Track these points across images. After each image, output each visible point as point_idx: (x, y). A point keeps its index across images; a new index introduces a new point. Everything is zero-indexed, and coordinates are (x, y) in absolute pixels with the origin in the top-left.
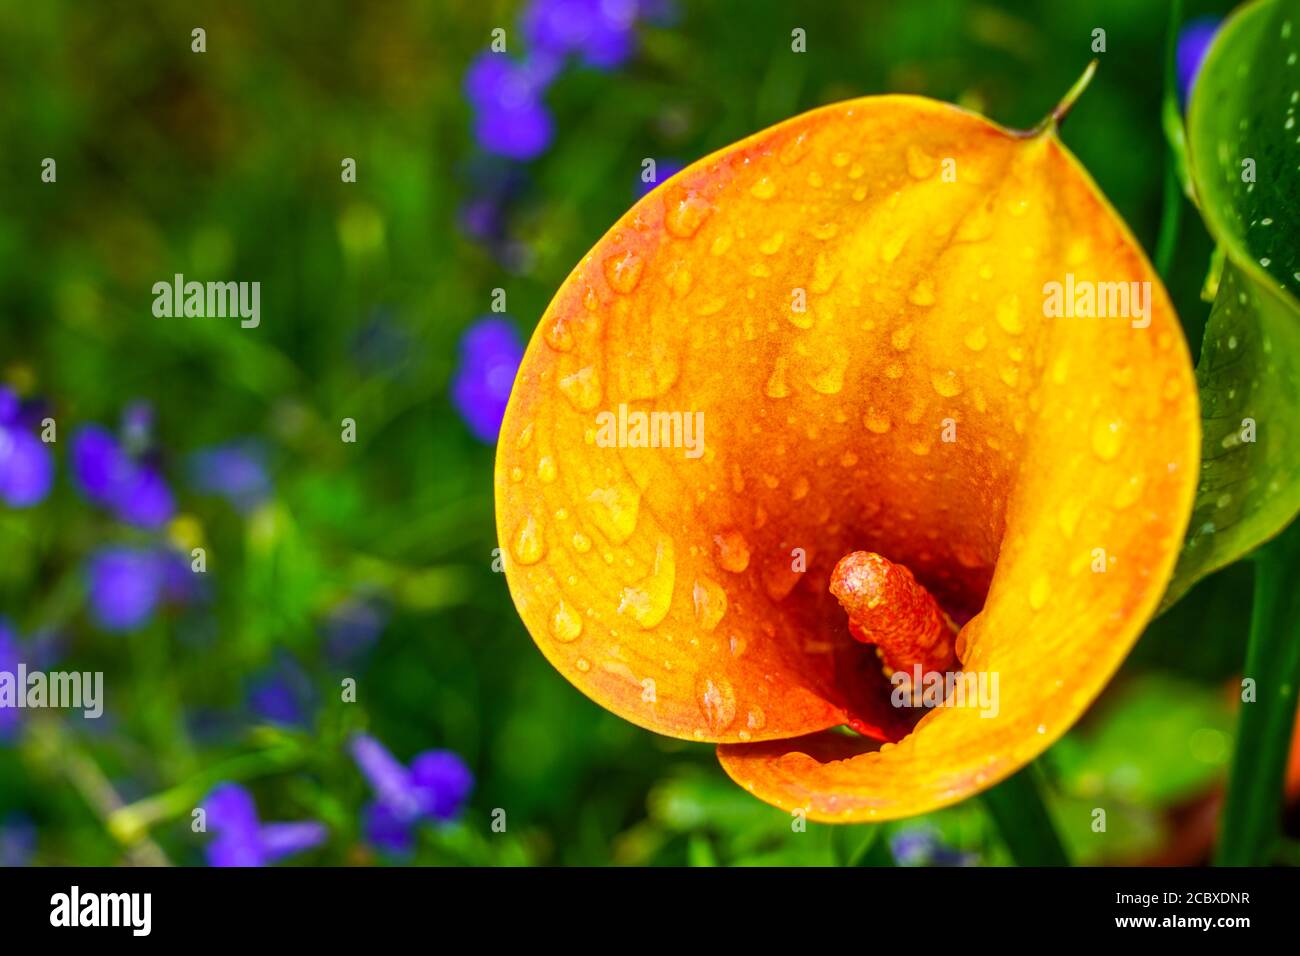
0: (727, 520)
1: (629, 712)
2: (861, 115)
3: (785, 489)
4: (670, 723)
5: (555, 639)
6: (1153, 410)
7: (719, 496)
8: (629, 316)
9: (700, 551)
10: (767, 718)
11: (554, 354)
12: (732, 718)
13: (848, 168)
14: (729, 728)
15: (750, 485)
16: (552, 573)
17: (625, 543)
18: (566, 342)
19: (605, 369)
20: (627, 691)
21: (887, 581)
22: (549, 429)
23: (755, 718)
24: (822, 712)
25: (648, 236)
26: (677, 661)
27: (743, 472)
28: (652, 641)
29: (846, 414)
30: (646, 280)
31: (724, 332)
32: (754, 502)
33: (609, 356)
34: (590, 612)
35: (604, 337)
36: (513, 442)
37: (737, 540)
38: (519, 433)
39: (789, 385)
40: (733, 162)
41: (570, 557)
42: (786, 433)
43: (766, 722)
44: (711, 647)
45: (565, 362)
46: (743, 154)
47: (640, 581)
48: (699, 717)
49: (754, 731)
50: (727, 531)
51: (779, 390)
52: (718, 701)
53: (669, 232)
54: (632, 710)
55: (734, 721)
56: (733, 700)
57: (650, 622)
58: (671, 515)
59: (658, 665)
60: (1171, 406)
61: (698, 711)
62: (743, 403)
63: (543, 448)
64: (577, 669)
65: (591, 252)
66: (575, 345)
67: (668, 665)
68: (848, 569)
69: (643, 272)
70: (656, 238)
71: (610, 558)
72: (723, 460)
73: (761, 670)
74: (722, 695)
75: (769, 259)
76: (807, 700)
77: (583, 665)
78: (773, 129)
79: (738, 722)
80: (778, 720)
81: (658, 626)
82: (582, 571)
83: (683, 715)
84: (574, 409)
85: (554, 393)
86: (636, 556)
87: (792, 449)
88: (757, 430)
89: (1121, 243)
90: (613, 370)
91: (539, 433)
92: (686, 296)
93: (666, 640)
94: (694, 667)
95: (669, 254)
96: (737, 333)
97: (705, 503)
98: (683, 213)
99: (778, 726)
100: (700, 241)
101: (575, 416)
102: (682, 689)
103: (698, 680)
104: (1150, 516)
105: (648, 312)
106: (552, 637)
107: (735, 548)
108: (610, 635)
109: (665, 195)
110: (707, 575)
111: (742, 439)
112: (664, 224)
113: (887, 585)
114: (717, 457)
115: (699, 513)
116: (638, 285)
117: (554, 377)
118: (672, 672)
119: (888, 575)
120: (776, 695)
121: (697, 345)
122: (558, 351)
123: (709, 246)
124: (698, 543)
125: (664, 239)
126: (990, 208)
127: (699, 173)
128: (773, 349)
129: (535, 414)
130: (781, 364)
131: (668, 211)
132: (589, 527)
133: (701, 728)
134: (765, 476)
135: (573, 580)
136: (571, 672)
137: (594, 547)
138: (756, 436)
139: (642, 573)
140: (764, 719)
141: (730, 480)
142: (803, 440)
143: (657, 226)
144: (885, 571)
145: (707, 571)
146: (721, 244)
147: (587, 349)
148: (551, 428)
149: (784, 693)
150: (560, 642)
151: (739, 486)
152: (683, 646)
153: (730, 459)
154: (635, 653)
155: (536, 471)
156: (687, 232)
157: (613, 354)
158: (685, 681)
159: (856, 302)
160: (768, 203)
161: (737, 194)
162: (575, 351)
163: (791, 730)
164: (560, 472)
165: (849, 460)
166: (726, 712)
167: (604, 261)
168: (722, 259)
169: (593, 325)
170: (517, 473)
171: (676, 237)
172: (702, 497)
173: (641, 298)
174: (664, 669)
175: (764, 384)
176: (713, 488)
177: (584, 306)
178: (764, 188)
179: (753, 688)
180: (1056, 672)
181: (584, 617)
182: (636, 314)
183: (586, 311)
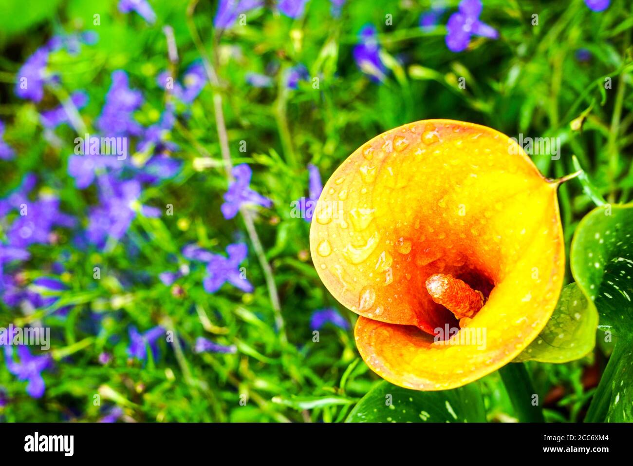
0: (407, 235)
1: (332, 290)
2: (499, 140)
3: (436, 234)
4: (345, 300)
5: (318, 253)
6: (541, 299)
7: (407, 227)
8: (396, 159)
9: (390, 243)
10: (384, 312)
11: (363, 158)
12: (369, 307)
13: (489, 154)
14: (366, 311)
15: (422, 227)
16: (328, 230)
17: (361, 231)
18: (369, 157)
19: (379, 171)
20: (335, 282)
21: (445, 291)
22: (350, 182)
23: (378, 311)
24: (408, 317)
25: (414, 136)
26: (360, 279)
27: (420, 223)
28: (354, 269)
29: (465, 223)
30: (406, 150)
31: (428, 179)
32: (422, 233)
33: (382, 168)
34: (335, 250)
35: (384, 161)
36: (336, 180)
37: (408, 244)
38: (339, 179)
39: (447, 205)
40: (454, 127)
41: (337, 227)
42: (441, 218)
43: (383, 314)
44: (377, 278)
45: (366, 162)
46: (459, 127)
47: (360, 246)
48: (357, 302)
49: (376, 316)
50: (406, 239)
51: (442, 204)
52: (368, 299)
53: (422, 139)
54: (334, 290)
55: (370, 309)
56: (373, 301)
57: (356, 261)
58: (384, 228)
59: (351, 278)
60: (546, 301)
61: (358, 300)
62: (428, 202)
63: (345, 188)
64: (320, 267)
65: (393, 130)
66: (372, 159)
67: (355, 280)
68: (434, 281)
69: (407, 147)
70: (417, 138)
71: (352, 234)
72: (414, 216)
73: (395, 292)
74: (371, 298)
75: (452, 166)
76: (406, 311)
77: (323, 266)
78: (472, 125)
79: (372, 309)
80: (388, 314)
81: (359, 264)
82: (339, 234)
83: (351, 299)
84: (362, 180)
85: (358, 171)
86: (362, 237)
87: (442, 223)
88: (431, 212)
89: (558, 237)
90: (382, 173)
91: (346, 182)
92: (419, 162)
93: (359, 270)
94: (365, 283)
95: (418, 145)
96: (433, 181)
97: (400, 227)
98: (429, 136)
99: (386, 317)
100: (431, 148)
101: (361, 182)
102: (356, 290)
103: (364, 289)
104: (519, 334)
105: (403, 161)
106: (318, 252)
107: (406, 246)
108: (338, 260)
109: (427, 125)
110: (389, 252)
111: (423, 212)
112: (421, 135)
113: (445, 293)
114: (411, 215)
115: (396, 231)
116: (403, 150)
117: (359, 166)
118: (356, 282)
119: (446, 290)
120: (394, 304)
121: (416, 179)
122: (365, 158)
123: (433, 151)
124: (390, 240)
125: (419, 140)
126: (529, 195)
127: (441, 124)
128: (445, 192)
129: (347, 175)
130: (446, 198)
131: (425, 131)
132: (348, 220)
133: (356, 306)
134: (429, 227)
135: (334, 236)
136: (318, 267)
137: (348, 227)
138: (429, 214)
139: (362, 243)
140: (382, 312)
141: (414, 224)
142: (447, 223)
143: (419, 134)
144: (446, 288)
145: (390, 251)
146: (437, 152)
147: (376, 162)
148: (351, 182)
149: (398, 304)
150: (319, 255)
151: (417, 226)
152: (365, 274)
153: (416, 217)
154: (345, 270)
155: (339, 193)
156: (428, 143)
157: (384, 168)
158: (359, 288)
159: (476, 196)
160: (458, 149)
161: (450, 140)
162: (371, 161)
163: (391, 320)
164: (347, 198)
165: (463, 236)
166: (369, 305)
167: (395, 136)
168: (436, 158)
169: (381, 156)
170: (332, 191)
171: (423, 141)
172: (399, 225)
173: (402, 155)
174: (353, 280)
175: (438, 200)
176: (406, 224)
177: (381, 148)
178: (459, 143)
179: (386, 298)
180: (463, 367)
181: (332, 250)
182: (398, 159)
183: (381, 149)
